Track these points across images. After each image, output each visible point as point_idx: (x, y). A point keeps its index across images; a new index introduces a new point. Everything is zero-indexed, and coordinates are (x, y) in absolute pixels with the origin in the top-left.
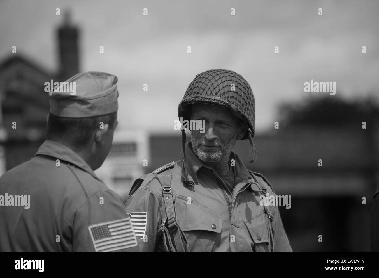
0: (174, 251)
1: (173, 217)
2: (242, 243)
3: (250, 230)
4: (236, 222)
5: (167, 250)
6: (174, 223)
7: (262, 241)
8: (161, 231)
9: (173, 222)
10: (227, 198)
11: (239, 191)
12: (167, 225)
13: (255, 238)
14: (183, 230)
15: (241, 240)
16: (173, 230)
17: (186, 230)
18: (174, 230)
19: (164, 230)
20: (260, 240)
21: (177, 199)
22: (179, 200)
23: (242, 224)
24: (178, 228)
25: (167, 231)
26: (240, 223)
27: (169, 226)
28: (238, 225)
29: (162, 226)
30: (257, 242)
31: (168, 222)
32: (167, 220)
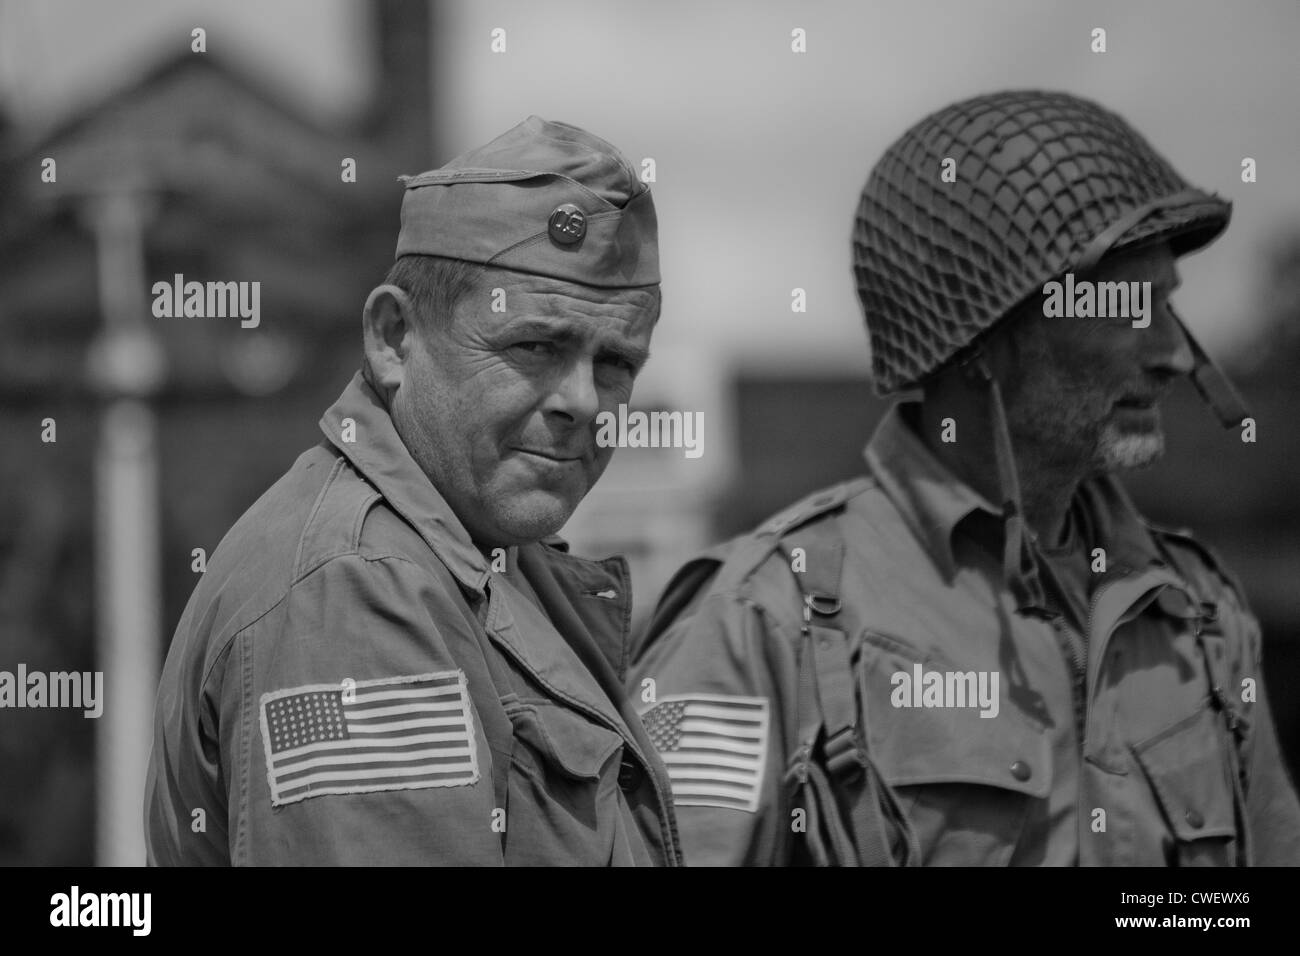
0: (849, 861)
1: (847, 728)
2: (1126, 838)
3: (1157, 782)
4: (1103, 751)
5: (822, 859)
6: (853, 753)
7: (1209, 831)
8: (794, 779)
9: (847, 746)
10: (1066, 646)
11: (1119, 620)
12: (819, 755)
13: (1178, 816)
14: (891, 780)
15: (1123, 825)
16: (849, 780)
17: (908, 780)
18: (852, 779)
19: (811, 780)
20: (1198, 825)
21: (866, 647)
22: (876, 651)
23: (1124, 759)
24: (869, 772)
25: (822, 782)
26: (1117, 752)
27: (833, 763)
28: (1111, 759)
29: (798, 760)
30: (1187, 833)
31: (830, 746)
32: (822, 736)
